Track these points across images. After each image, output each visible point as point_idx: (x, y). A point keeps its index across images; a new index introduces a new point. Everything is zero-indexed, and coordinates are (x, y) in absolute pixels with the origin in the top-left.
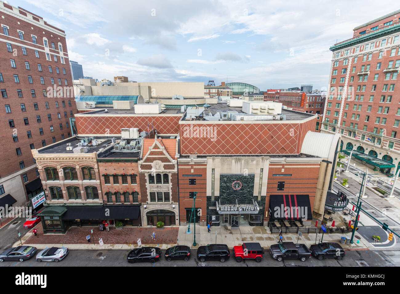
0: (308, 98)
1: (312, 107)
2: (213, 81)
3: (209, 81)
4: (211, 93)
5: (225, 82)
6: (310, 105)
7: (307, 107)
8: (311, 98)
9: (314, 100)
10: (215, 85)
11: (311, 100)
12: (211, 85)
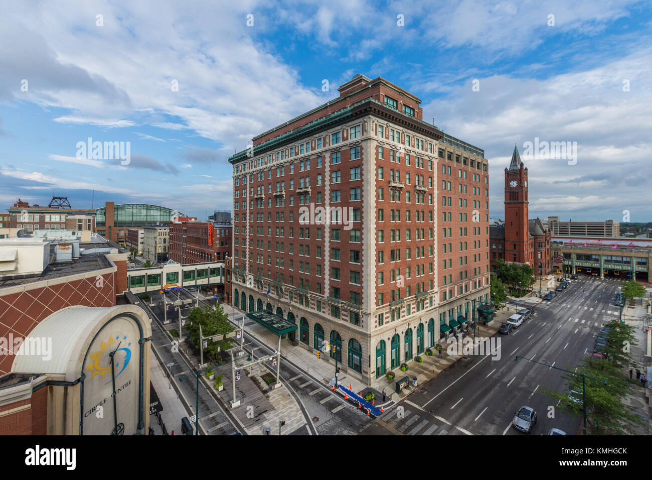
0: (218, 231)
1: (227, 246)
2: (66, 199)
3: (54, 198)
4: (48, 223)
5: (113, 203)
6: (222, 242)
7: (218, 246)
8: (223, 231)
9: (227, 234)
10: (70, 206)
11: (223, 235)
12: (60, 205)
